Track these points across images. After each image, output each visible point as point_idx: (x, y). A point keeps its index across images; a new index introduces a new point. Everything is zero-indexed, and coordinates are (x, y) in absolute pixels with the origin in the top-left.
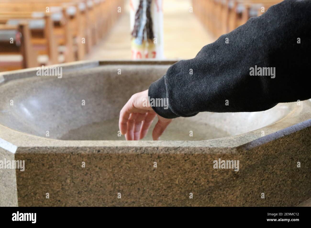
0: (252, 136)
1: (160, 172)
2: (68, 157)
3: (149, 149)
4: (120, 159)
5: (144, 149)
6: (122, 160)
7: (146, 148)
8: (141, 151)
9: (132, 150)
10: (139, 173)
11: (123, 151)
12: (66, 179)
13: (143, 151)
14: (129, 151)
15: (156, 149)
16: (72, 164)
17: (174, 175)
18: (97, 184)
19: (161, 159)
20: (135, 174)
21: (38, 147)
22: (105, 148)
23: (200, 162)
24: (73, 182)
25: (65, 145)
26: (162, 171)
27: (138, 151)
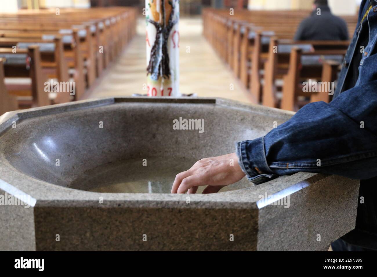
0: (271, 189)
1: (181, 226)
2: (88, 211)
3: (170, 203)
4: (141, 214)
5: (165, 203)
6: (142, 214)
7: (167, 203)
8: (162, 205)
9: (153, 204)
10: (160, 227)
11: (144, 205)
12: (86, 232)
13: (164, 206)
14: (149, 205)
15: (177, 203)
16: (91, 218)
17: (195, 229)
18: (117, 237)
19: (182, 213)
20: (156, 228)
21: (58, 201)
22: (125, 202)
23: (220, 217)
24: (92, 236)
25: (85, 198)
26: (183, 225)
27: (159, 205)
